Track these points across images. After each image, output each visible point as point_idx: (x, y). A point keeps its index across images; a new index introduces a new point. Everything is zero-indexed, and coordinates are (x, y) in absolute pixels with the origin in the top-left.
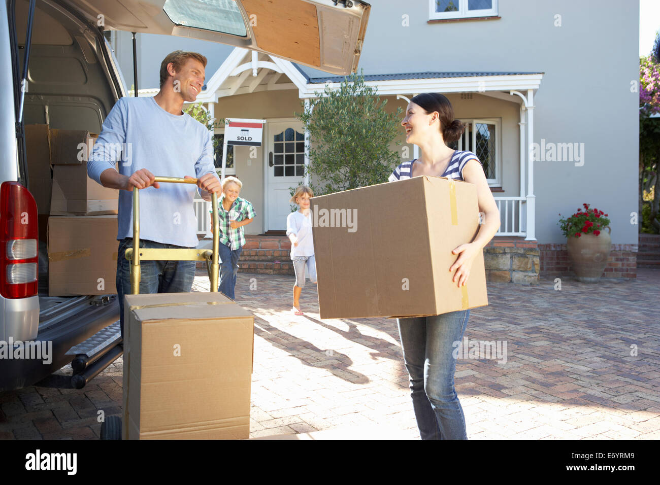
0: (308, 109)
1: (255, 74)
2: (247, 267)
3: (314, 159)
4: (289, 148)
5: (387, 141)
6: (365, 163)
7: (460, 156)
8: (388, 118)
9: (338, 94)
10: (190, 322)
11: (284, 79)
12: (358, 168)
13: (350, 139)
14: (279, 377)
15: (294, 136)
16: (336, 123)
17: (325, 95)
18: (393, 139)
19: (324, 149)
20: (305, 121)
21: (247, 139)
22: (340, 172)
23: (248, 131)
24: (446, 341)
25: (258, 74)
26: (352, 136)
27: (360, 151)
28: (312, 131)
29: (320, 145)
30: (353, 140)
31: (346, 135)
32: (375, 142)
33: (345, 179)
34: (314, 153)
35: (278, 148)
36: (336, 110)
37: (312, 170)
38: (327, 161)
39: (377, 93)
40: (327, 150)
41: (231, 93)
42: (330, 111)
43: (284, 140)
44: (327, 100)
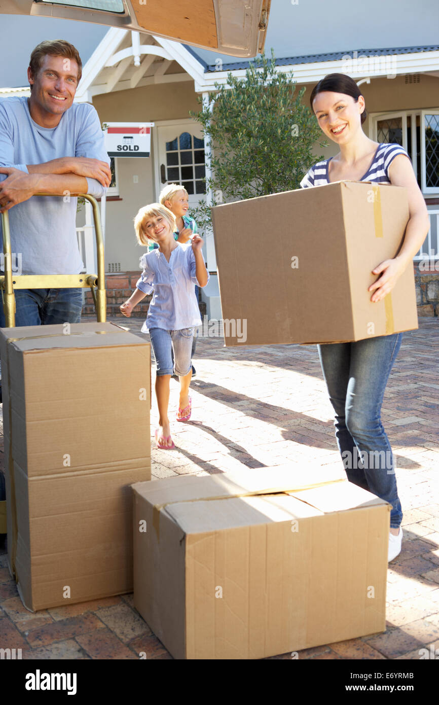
0: (208, 106)
1: (137, 62)
2: (140, 310)
3: (218, 170)
4: (186, 158)
5: (309, 143)
6: (283, 173)
7: (386, 150)
8: (308, 113)
9: (244, 86)
10: (77, 352)
11: (175, 68)
12: (274, 179)
13: (261, 142)
14: (182, 431)
15: (191, 142)
16: (242, 122)
17: (228, 87)
18: (316, 139)
19: (229, 156)
20: (204, 122)
21: (132, 148)
22: (250, 185)
23: (132, 138)
24: (373, 367)
25: (141, 62)
26: (264, 139)
27: (274, 157)
28: (213, 134)
29: (224, 152)
30: (265, 144)
31: (257, 137)
32: (293, 145)
33: (258, 194)
34: (217, 163)
35: (172, 159)
36: (242, 106)
37: (216, 184)
38: (234, 172)
39: (293, 81)
40: (234, 157)
41: (108, 89)
42: (235, 108)
43: (179, 148)
44: (230, 93)
